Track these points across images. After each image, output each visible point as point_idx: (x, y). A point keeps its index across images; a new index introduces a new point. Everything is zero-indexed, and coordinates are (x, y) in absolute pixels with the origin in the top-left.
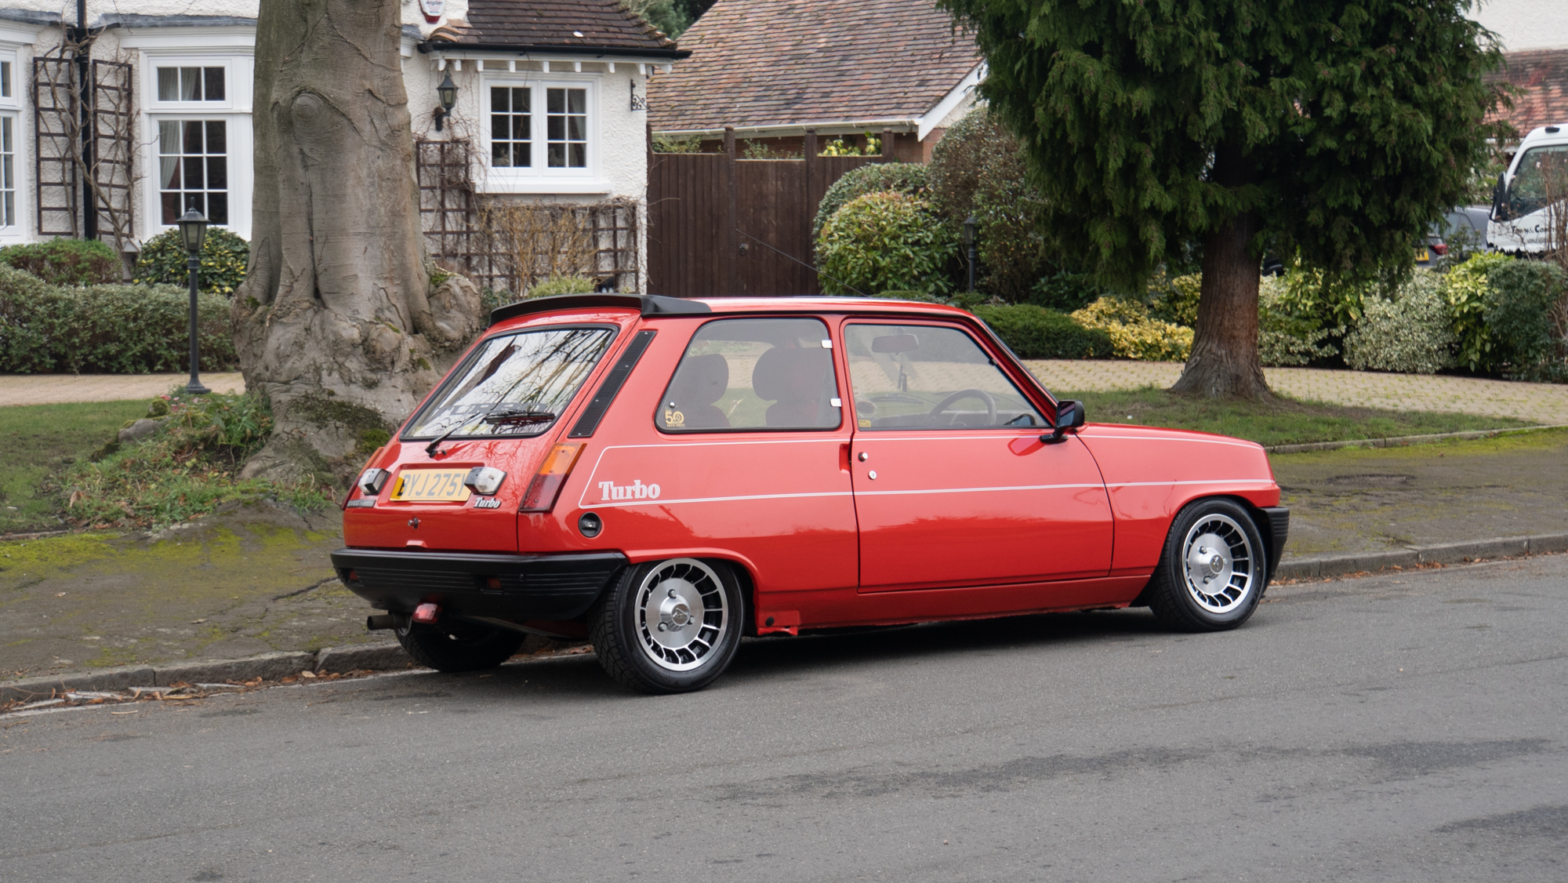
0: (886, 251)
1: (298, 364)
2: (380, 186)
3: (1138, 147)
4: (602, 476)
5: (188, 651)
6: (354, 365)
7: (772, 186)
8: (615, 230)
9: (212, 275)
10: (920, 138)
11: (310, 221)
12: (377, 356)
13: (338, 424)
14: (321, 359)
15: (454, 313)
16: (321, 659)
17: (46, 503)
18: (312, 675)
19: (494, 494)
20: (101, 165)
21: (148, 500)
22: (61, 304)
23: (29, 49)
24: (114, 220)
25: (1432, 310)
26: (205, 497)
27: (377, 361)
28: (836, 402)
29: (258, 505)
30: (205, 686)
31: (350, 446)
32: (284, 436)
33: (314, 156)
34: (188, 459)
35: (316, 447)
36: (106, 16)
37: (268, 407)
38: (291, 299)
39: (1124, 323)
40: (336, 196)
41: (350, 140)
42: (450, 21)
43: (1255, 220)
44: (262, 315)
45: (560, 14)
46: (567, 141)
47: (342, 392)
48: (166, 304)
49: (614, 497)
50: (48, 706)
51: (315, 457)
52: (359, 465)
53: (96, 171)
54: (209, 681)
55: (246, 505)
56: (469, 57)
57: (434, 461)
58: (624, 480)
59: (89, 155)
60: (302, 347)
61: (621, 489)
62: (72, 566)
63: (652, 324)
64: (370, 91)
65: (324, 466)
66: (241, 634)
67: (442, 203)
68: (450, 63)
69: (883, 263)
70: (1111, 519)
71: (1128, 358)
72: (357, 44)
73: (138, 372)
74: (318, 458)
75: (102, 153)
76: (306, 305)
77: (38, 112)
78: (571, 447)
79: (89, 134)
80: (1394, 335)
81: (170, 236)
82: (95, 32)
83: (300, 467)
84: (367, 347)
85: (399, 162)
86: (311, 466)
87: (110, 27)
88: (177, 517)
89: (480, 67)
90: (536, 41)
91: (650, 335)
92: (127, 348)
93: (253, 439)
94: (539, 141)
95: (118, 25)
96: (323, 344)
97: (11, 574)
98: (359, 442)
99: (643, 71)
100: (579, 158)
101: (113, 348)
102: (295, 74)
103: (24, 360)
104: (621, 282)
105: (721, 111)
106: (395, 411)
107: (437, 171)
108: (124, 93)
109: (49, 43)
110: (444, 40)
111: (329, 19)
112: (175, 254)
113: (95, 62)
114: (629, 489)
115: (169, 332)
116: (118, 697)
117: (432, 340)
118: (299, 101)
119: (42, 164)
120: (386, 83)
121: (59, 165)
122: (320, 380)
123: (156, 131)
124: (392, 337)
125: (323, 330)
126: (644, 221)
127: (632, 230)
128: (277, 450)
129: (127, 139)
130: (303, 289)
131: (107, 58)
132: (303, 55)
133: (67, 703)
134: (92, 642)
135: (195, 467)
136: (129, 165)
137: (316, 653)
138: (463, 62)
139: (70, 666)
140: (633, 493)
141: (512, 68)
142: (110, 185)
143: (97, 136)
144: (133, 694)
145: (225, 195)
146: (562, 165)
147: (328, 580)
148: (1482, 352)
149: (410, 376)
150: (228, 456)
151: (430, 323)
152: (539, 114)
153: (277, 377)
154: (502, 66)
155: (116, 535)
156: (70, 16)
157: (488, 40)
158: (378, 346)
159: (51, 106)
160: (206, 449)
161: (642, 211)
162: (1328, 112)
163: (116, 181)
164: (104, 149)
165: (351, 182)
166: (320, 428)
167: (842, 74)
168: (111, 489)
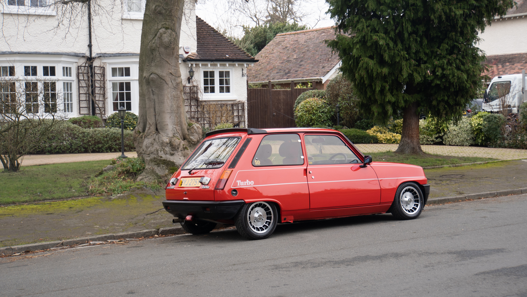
0: (314, 114)
1: (151, 149)
2: (174, 99)
3: (384, 84)
4: (237, 179)
5: (123, 230)
6: (167, 149)
7: (282, 97)
8: (238, 110)
9: (127, 125)
10: (323, 83)
11: (155, 109)
12: (174, 146)
13: (163, 166)
14: (158, 148)
15: (195, 134)
16: (160, 231)
17: (83, 189)
18: (157, 236)
19: (208, 184)
20: (96, 95)
21: (111, 188)
22: (86, 134)
23: (76, 63)
24: (100, 110)
25: (468, 128)
26: (127, 186)
27: (174, 148)
28: (302, 157)
29: (141, 189)
30: (128, 239)
31: (167, 172)
32: (148, 169)
33: (156, 91)
34: (122, 176)
35: (157, 172)
36: (97, 54)
37: (144, 161)
38: (150, 131)
39: (381, 133)
40: (161, 102)
41: (166, 86)
42: (192, 53)
43: (418, 104)
44: (142, 136)
45: (222, 50)
46: (225, 86)
47: (164, 157)
48: (115, 133)
49: (241, 185)
50: (85, 246)
51: (157, 175)
52: (169, 177)
53: (95, 97)
54: (129, 238)
55: (138, 189)
56: (197, 63)
57: (191, 176)
58: (244, 180)
59: (93, 92)
60: (153, 144)
61: (243, 182)
62: (90, 206)
63: (250, 136)
64: (171, 73)
65: (160, 177)
66: (138, 225)
67: (190, 104)
68: (192, 65)
69: (314, 118)
70: (380, 188)
71: (382, 143)
72: (167, 60)
73: (107, 152)
74: (158, 175)
75: (97, 92)
76: (154, 133)
77: (79, 81)
78: (229, 171)
79: (93, 87)
80: (457, 135)
81: (115, 114)
82: (94, 58)
83: (153, 178)
84: (171, 144)
85: (179, 92)
86: (156, 177)
87: (98, 57)
88: (119, 192)
89: (200, 66)
90: (216, 58)
91: (250, 139)
92: (104, 145)
93: (140, 170)
94: (217, 86)
95: (101, 56)
96: (159, 143)
97: (74, 209)
98: (169, 171)
99: (245, 66)
100: (228, 90)
101: (100, 146)
102: (150, 69)
103: (76, 149)
104: (240, 124)
105: (267, 76)
106: (179, 162)
107: (189, 94)
108: (102, 75)
109: (82, 62)
110: (190, 58)
111: (159, 53)
112: (117, 119)
113: (95, 67)
114: (245, 182)
115: (116, 141)
116: (104, 243)
117: (189, 142)
118: (151, 76)
119: (81, 95)
120: (175, 71)
121: (85, 95)
122: (158, 153)
123: (111, 85)
124: (178, 141)
125: (159, 139)
126: (246, 107)
127: (243, 110)
128: (146, 173)
129: (103, 88)
130: (153, 128)
131: (98, 66)
132: (152, 63)
133: (90, 245)
134: (97, 227)
135: (124, 178)
136: (104, 95)
137: (158, 230)
138: (196, 64)
139: (91, 234)
140: (246, 184)
141: (209, 66)
142: (99, 101)
143: (95, 87)
144: (108, 242)
145: (130, 103)
146: (223, 92)
147: (161, 209)
148: (482, 140)
149: (183, 152)
150: (133, 175)
151: (188, 137)
152: (217, 78)
153: (146, 153)
154: (206, 65)
155: (103, 197)
156: (88, 54)
157: (203, 58)
158: (174, 144)
159: (83, 79)
160: (127, 173)
161: (246, 105)
162: (437, 73)
163: (101, 99)
164: (97, 91)
165: (166, 98)
166: (158, 167)
167: (301, 65)
168: (101, 185)
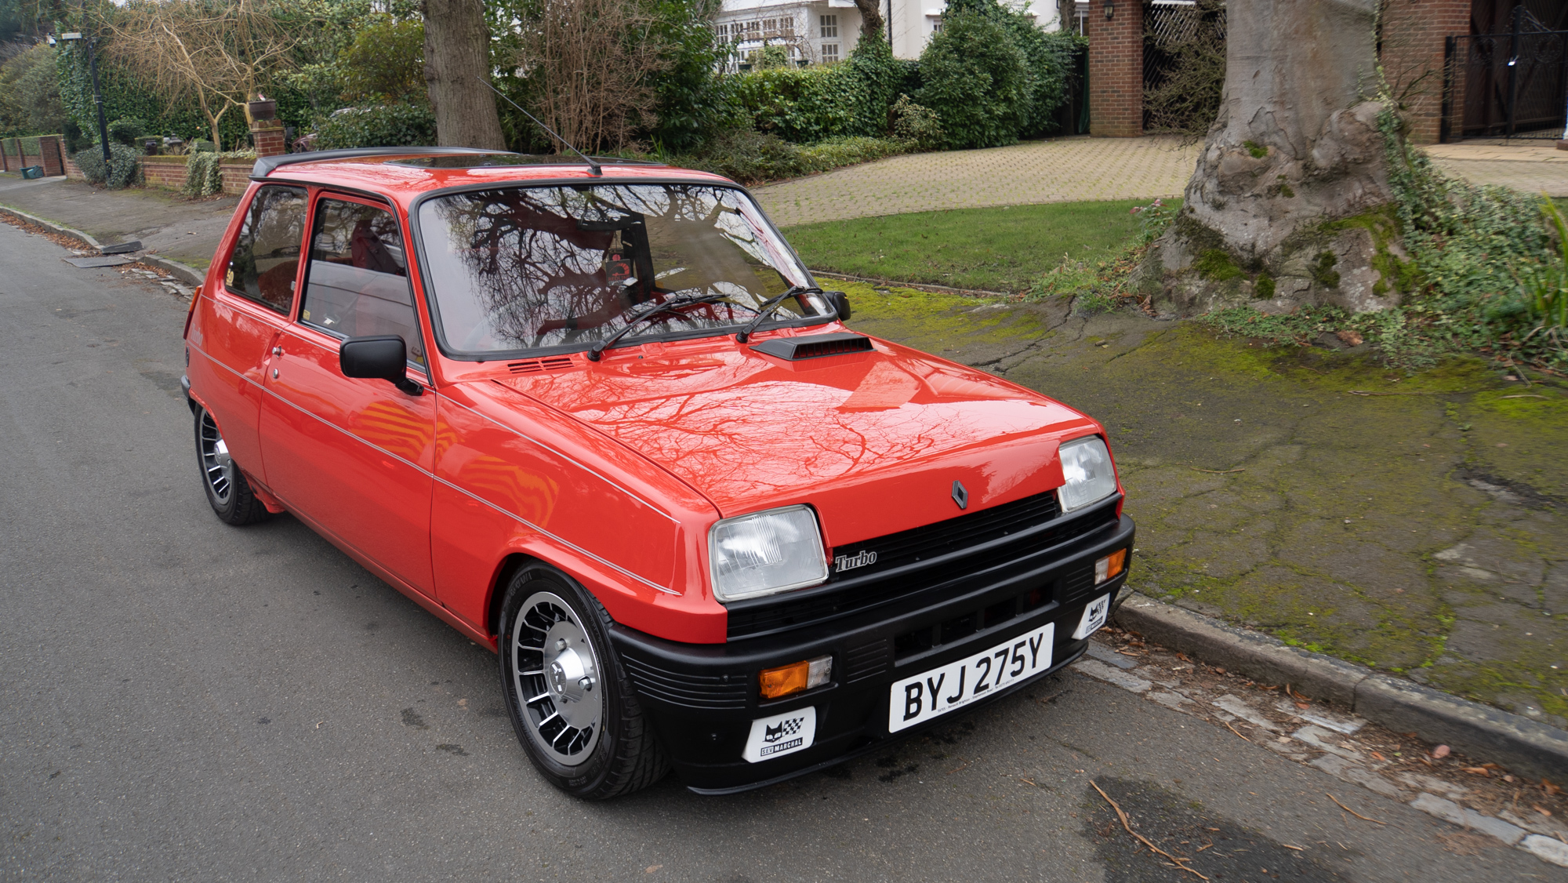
6: (1210, 186)
13: (1188, 240)
27: (1221, 183)
31: (1188, 263)
35: (1164, 258)
47: (1198, 210)
51: (1158, 267)
65: (1162, 276)
98: (1197, 263)
106: (1238, 234)
117: (1306, 167)
149: (1266, 202)
151: (1309, 150)
166: (1176, 241)
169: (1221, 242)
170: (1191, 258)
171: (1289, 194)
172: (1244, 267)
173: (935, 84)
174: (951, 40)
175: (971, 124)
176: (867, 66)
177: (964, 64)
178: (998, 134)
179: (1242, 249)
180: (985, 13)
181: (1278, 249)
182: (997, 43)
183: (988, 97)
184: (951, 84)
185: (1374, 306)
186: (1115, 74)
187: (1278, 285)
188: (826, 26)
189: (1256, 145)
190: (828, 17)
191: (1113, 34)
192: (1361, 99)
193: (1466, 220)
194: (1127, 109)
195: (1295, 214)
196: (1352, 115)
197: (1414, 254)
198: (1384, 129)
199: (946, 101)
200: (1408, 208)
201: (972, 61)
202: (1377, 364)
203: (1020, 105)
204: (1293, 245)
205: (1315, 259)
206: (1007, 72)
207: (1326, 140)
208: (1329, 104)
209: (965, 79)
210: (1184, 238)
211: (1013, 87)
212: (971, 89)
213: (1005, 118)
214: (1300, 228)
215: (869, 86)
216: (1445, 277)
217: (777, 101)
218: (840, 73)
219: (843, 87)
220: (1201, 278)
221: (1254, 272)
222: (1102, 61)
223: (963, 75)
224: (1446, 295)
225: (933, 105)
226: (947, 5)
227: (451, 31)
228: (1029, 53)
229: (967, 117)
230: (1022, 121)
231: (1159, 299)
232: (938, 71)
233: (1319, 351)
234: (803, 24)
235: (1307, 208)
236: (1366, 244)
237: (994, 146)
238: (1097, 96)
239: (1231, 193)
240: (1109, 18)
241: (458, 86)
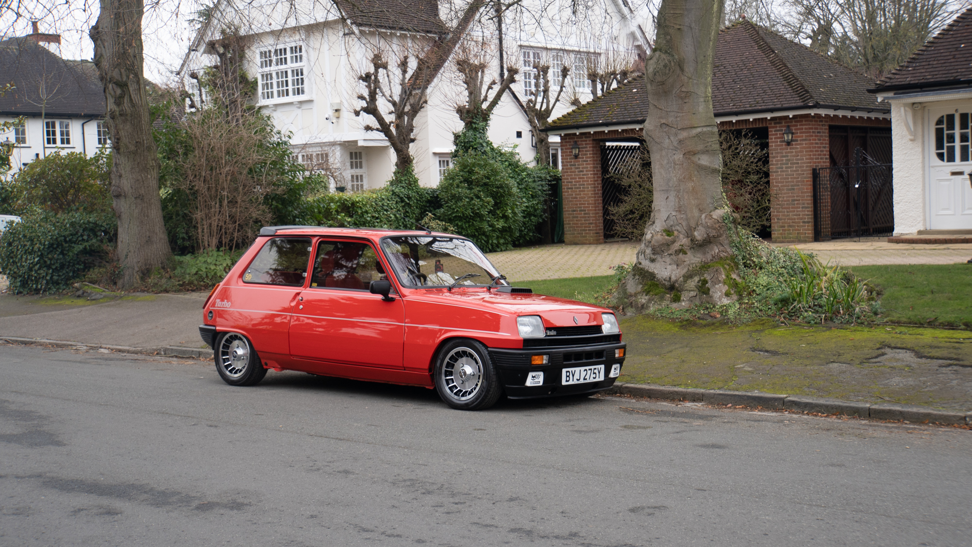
4: (218, 297)
28: (305, 275)
49: (218, 306)
58: (222, 300)
61: (221, 303)
85: (682, 156)
106: (663, 273)
120: (678, 119)
140: (223, 305)
169: (655, 277)
170: (641, 286)
171: (685, 253)
172: (666, 289)
173: (452, 205)
174: (461, 173)
175: (479, 235)
176: (401, 192)
177: (473, 191)
178: (498, 242)
179: (665, 280)
180: (485, 153)
181: (681, 279)
182: (495, 176)
183: (490, 215)
184: (464, 205)
185: (726, 301)
186: (582, 198)
187: (683, 295)
188: (354, 160)
189: (669, 231)
190: (356, 153)
191: (579, 168)
192: (716, 208)
193: (768, 263)
194: (591, 224)
195: (688, 262)
196: (711, 216)
197: (744, 278)
198: (726, 221)
199: (460, 218)
200: (740, 258)
201: (478, 189)
202: (727, 323)
203: (514, 221)
204: (688, 276)
205: (698, 282)
206: (504, 197)
207: (700, 227)
208: (701, 211)
209: (473, 202)
210: (637, 277)
211: (509, 208)
212: (478, 209)
213: (503, 230)
214: (691, 269)
215: (403, 207)
216: (757, 287)
217: (339, 217)
218: (383, 197)
219: (385, 208)
220: (646, 295)
221: (671, 291)
222: (572, 188)
223: (472, 199)
224: (758, 295)
225: (450, 221)
226: (455, 147)
227: (136, 163)
228: (518, 183)
229: (476, 230)
230: (515, 233)
231: (626, 307)
232: (453, 196)
233: (701, 321)
234: (337, 158)
235: (693, 259)
236: (720, 274)
237: (495, 251)
238: (568, 214)
239: (658, 254)
240: (576, 157)
241: (139, 201)
